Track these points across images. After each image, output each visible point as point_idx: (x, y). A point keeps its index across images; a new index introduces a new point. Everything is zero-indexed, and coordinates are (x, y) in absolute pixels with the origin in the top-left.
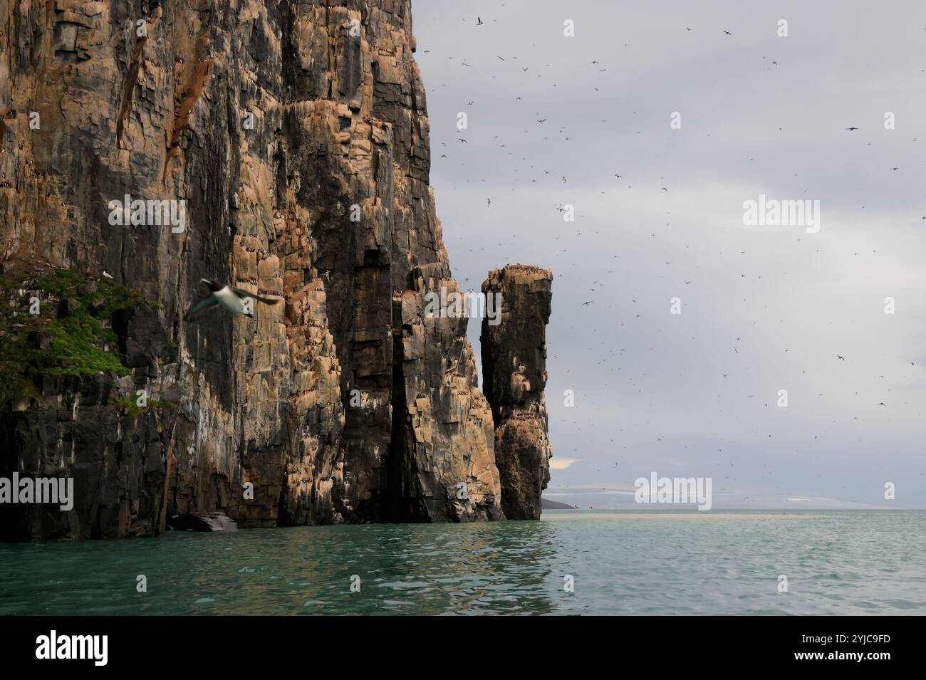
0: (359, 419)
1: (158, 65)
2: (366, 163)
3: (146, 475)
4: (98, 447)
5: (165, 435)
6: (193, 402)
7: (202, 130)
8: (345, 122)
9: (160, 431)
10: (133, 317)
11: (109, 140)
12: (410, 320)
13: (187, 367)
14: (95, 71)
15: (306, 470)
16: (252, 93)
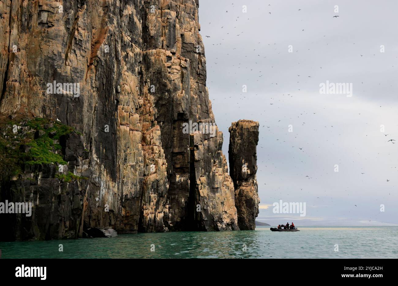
0: (175, 186)
1: (84, 29)
2: (178, 76)
3: (72, 210)
4: (50, 197)
5: (82, 192)
6: (98, 178)
7: (103, 58)
8: (169, 58)
9: (81, 190)
10: (69, 138)
11: (61, 61)
12: (198, 143)
13: (95, 162)
14: (56, 32)
15: (152, 208)
16: (129, 45)
